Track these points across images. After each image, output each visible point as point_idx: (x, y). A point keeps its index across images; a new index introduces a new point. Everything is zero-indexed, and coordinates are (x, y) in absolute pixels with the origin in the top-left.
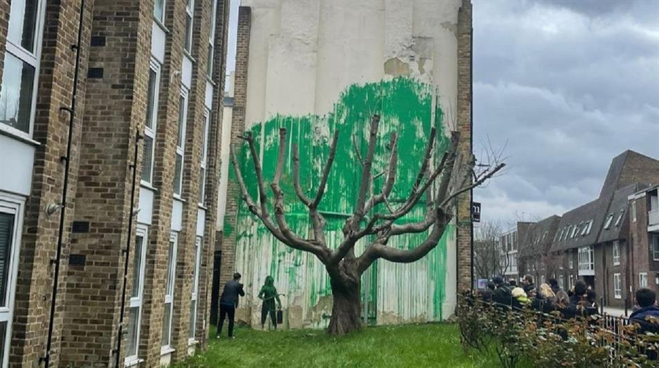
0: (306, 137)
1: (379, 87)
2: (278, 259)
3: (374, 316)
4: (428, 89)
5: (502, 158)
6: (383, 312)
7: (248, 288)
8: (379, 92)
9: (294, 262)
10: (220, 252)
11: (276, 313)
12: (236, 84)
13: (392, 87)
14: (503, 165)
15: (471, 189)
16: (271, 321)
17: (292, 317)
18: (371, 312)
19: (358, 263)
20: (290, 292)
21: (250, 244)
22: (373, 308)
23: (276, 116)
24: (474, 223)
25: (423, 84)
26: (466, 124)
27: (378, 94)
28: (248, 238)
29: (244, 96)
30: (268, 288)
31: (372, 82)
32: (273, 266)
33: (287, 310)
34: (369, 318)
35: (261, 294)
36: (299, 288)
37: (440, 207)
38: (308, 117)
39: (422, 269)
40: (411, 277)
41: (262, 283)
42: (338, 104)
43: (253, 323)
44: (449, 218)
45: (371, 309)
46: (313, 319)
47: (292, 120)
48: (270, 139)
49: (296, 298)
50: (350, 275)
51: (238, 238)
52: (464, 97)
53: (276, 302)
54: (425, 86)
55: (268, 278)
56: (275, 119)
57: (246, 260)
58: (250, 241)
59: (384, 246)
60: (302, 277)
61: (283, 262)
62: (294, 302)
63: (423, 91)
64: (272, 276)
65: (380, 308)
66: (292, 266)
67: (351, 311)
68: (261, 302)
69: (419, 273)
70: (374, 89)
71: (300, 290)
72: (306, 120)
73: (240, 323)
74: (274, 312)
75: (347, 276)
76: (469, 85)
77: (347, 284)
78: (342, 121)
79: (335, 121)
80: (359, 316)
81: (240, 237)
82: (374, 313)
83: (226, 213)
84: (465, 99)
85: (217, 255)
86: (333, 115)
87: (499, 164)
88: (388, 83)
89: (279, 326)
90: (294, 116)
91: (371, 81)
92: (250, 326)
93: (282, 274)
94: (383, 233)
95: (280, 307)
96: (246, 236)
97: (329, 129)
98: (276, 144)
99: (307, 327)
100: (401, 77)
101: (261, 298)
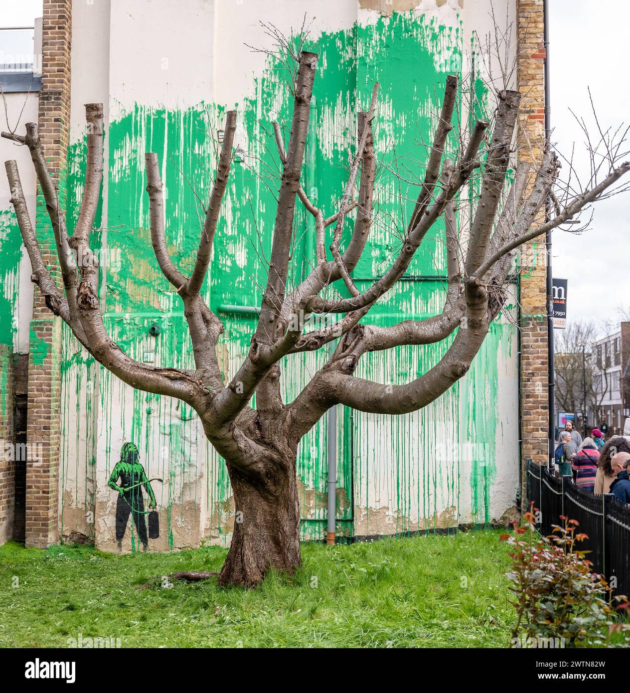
0: (197, 152)
1: (349, 38)
2: (145, 407)
3: (349, 517)
4: (453, 38)
5: (623, 149)
6: (367, 508)
7: (89, 468)
8: (349, 49)
9: (179, 413)
10: (24, 397)
11: (146, 516)
12: (45, 44)
13: (376, 36)
14: (626, 167)
15: (547, 230)
16: (135, 533)
17: (179, 523)
18: (342, 509)
19: (288, 419)
20: (172, 475)
21: (88, 379)
22: (346, 501)
23: (133, 109)
24: (554, 319)
25: (442, 28)
26: (537, 108)
27: (347, 56)
28: (84, 366)
29: (63, 70)
30: (126, 467)
31: (335, 31)
32: (137, 422)
33: (168, 511)
34: (337, 520)
35: (114, 480)
36: (190, 465)
37: (473, 278)
38: (200, 109)
39: (446, 419)
40: (423, 436)
41: (116, 457)
42: (263, 80)
43: (99, 538)
44: (495, 304)
45: (342, 501)
46: (222, 526)
47: (166, 116)
48: (121, 158)
49: (186, 486)
50: (271, 446)
51: (64, 367)
52: (530, 52)
53: (146, 496)
54: (447, 31)
55: (126, 446)
56: (130, 116)
57: (83, 411)
58: (88, 372)
59: (347, 377)
60: (196, 443)
61: (154, 414)
62: (182, 493)
63: (444, 42)
64: (136, 443)
65: (360, 501)
66: (176, 421)
67: (274, 526)
68: (114, 496)
69: (440, 426)
70: (339, 44)
71: (193, 470)
72: (196, 115)
73: (75, 538)
74: (142, 516)
75: (261, 448)
76: (542, 25)
77: (261, 465)
78: (273, 117)
79: (259, 116)
80: (295, 534)
81: (69, 364)
82: (349, 510)
83: (35, 316)
84: (534, 56)
85: (20, 403)
86: (254, 103)
87: (618, 165)
88: (369, 28)
89: (151, 542)
90: (170, 107)
91: (333, 28)
92: (93, 545)
93: (156, 437)
94: (345, 347)
95: (154, 504)
96: (79, 362)
97: (246, 133)
98: (134, 168)
99: (213, 542)
100: (395, 14)
101: (113, 488)
